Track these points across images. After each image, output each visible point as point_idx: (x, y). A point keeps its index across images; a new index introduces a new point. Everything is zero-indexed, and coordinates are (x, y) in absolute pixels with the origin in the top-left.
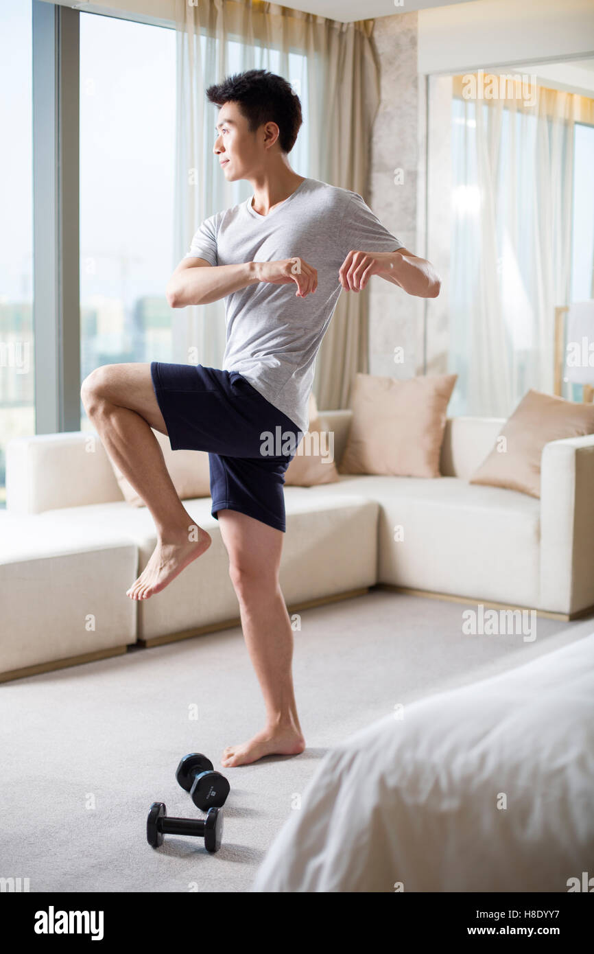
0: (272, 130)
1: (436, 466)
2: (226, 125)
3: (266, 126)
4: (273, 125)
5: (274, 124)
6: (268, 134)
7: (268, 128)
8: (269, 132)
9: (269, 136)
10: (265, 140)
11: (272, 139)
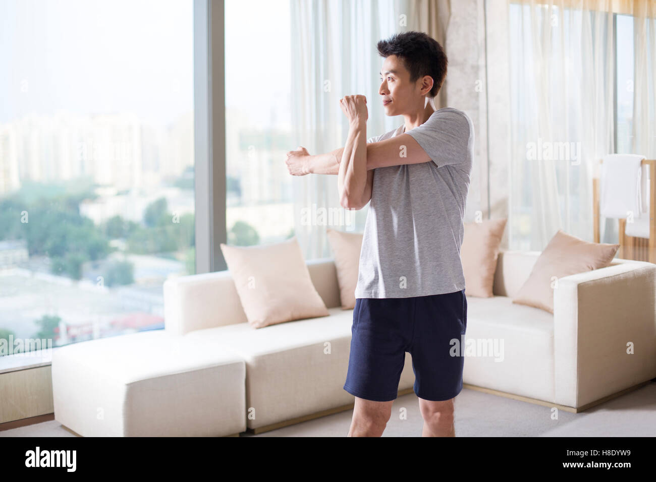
0: (428, 82)
1: (491, 289)
2: (391, 75)
3: (424, 78)
4: (430, 79)
5: (429, 77)
6: (424, 84)
7: (425, 80)
8: (425, 83)
9: (425, 86)
10: (422, 89)
11: (427, 89)
